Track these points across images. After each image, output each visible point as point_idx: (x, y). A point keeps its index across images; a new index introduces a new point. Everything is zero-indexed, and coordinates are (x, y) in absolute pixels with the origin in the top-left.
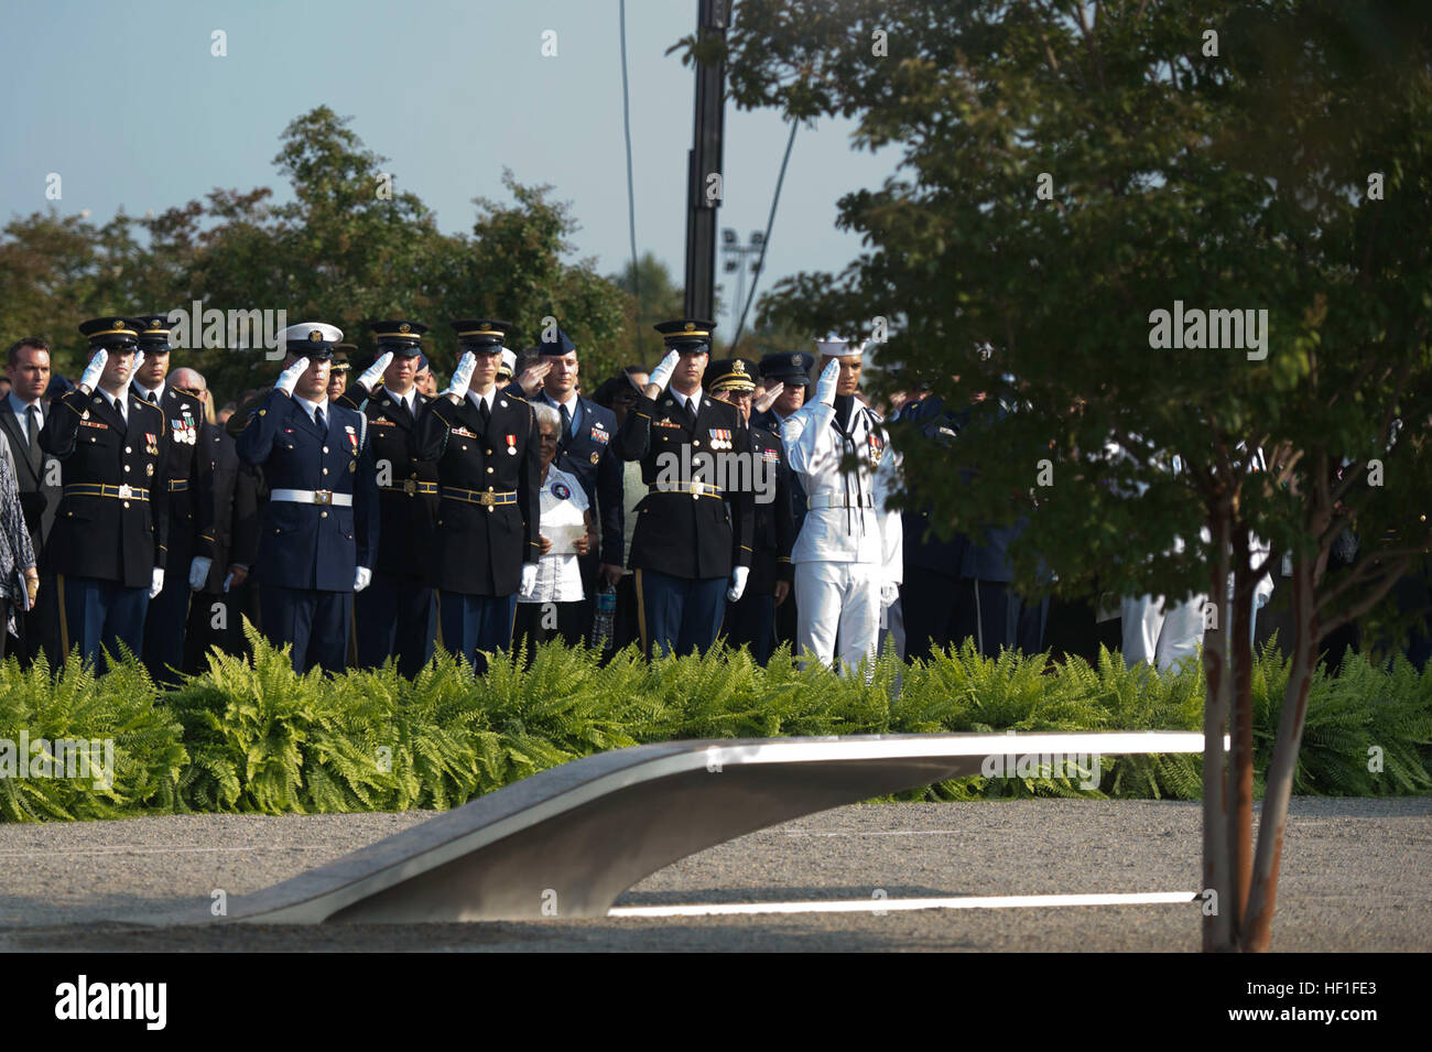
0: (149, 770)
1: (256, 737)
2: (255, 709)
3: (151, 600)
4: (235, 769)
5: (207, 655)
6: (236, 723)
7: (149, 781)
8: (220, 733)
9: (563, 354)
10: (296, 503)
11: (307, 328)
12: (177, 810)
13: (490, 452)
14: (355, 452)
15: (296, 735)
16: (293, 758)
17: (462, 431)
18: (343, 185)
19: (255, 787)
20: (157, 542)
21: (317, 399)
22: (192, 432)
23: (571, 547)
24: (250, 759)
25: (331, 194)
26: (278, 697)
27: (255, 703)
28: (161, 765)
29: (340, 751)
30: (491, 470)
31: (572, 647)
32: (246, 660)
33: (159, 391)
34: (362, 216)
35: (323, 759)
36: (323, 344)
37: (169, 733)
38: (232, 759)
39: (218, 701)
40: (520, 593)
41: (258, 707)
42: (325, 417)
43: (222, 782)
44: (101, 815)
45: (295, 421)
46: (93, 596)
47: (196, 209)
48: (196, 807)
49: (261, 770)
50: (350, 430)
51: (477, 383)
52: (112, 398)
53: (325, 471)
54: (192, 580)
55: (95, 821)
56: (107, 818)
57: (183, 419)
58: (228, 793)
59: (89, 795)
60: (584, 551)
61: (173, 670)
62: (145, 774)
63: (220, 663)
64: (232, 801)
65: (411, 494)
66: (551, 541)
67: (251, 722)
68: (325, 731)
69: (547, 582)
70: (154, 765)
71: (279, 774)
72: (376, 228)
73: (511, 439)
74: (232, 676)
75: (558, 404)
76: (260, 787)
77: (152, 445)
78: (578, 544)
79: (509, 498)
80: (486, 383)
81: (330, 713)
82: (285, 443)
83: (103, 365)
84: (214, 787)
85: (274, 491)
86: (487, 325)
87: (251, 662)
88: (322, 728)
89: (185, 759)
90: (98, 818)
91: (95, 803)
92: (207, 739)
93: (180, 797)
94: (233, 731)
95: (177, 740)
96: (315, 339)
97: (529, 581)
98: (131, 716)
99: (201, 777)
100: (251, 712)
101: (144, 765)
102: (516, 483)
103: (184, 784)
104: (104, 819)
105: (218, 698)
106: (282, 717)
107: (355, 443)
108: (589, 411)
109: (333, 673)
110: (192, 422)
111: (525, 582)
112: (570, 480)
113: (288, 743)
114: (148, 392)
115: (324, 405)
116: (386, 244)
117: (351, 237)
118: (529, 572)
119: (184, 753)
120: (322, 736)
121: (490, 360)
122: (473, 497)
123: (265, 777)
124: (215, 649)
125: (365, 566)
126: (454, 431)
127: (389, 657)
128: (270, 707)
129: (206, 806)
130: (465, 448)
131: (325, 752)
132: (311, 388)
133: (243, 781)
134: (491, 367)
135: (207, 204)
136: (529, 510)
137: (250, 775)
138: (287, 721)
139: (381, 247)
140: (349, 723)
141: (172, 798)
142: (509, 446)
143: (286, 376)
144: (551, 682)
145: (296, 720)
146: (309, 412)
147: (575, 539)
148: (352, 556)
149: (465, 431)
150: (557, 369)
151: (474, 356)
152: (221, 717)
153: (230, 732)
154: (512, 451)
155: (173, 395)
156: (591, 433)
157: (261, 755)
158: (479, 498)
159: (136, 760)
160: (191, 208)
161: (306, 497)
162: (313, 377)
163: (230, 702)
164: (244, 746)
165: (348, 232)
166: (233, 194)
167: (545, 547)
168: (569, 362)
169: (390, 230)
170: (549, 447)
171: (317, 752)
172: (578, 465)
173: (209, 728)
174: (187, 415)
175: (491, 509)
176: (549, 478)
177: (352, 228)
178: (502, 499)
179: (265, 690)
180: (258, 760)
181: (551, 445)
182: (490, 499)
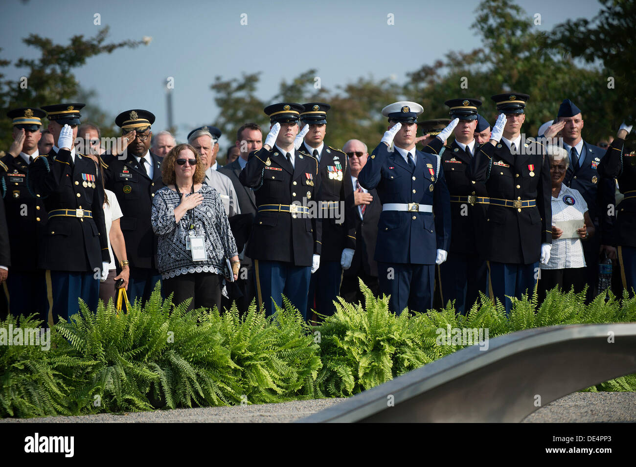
0: (298, 372)
1: (365, 351)
2: (365, 334)
3: (312, 274)
4: (351, 371)
5: (334, 302)
6: (352, 343)
7: (299, 378)
8: (342, 349)
9: (572, 116)
10: (397, 211)
11: (399, 105)
12: (316, 397)
13: (518, 175)
14: (433, 179)
15: (389, 349)
16: (387, 363)
17: (500, 163)
18: (514, 40)
19: (364, 382)
20: (315, 239)
21: (409, 148)
22: (340, 173)
23: (576, 234)
24: (360, 364)
25: (506, 46)
26: (378, 327)
27: (365, 331)
28: (305, 369)
29: (418, 358)
30: (519, 187)
31: (567, 292)
32: (360, 305)
33: (320, 149)
34: (527, 59)
35: (406, 364)
36: (410, 114)
37: (311, 350)
38: (349, 364)
39: (341, 330)
40: (540, 262)
41: (366, 333)
42: (414, 158)
43: (343, 378)
44: (268, 400)
45: (395, 162)
46: (276, 271)
47: (440, 64)
48: (328, 394)
49: (368, 371)
50: (429, 166)
51: (508, 133)
52: (284, 152)
53: (414, 191)
54: (342, 263)
55: (264, 404)
56: (272, 402)
57: (334, 165)
58: (347, 385)
59: (261, 389)
60: (584, 236)
61: (316, 312)
62: (296, 375)
63: (343, 307)
64: (350, 390)
65: (473, 205)
66: (562, 230)
67: (362, 343)
68: (409, 347)
69: (561, 256)
70: (301, 370)
71: (380, 374)
72: (536, 65)
73: (531, 167)
74: (350, 315)
75: (570, 147)
76: (367, 381)
77: (310, 180)
78: (579, 232)
79: (531, 203)
80: (514, 133)
81: (412, 335)
82: (389, 175)
83: (278, 132)
84: (339, 382)
85: (385, 205)
86: (513, 97)
87: (364, 307)
88: (407, 345)
89: (319, 365)
90: (266, 402)
91: (264, 393)
92: (335, 353)
93: (318, 389)
94: (350, 348)
95: (317, 355)
96: (405, 111)
97: (546, 254)
98: (288, 341)
99: (331, 376)
100: (362, 336)
101: (295, 370)
102: (535, 194)
103: (320, 381)
104: (270, 403)
105: (342, 328)
106: (380, 339)
107: (432, 174)
108: (591, 151)
109: (415, 312)
110: (340, 167)
111: (543, 255)
112: (575, 193)
113: (385, 354)
114: (313, 150)
115: (413, 151)
116: (541, 74)
117: (519, 72)
118: (546, 249)
119: (319, 361)
120: (407, 350)
121: (516, 118)
122: (508, 203)
123: (371, 375)
124: (340, 299)
125: (442, 249)
126: (495, 163)
127: (450, 301)
128: (374, 333)
129: (334, 394)
130: (502, 173)
131: (408, 359)
132: (404, 141)
133: (356, 378)
134: (517, 123)
135: (445, 60)
136: (544, 211)
137: (361, 374)
138: (383, 340)
139: (538, 77)
140: (423, 342)
141: (312, 389)
142: (530, 171)
143: (388, 135)
144: (552, 314)
145: (390, 341)
146: (404, 156)
147: (577, 229)
148: (433, 242)
149: (502, 163)
150: (568, 126)
151: (505, 116)
152: (342, 339)
153: (348, 348)
154: (532, 174)
155: (328, 151)
156: (591, 164)
157: (368, 362)
158: (512, 204)
159: (291, 368)
160: (438, 64)
161: (402, 207)
162: (405, 135)
163: (348, 330)
164: (357, 358)
165: (517, 69)
166: (461, 53)
167: (558, 234)
168: (577, 121)
169: (544, 66)
170: (560, 173)
171: (403, 360)
172: (584, 184)
173: (336, 346)
174: (337, 163)
175: (519, 210)
176: (561, 192)
177: (520, 66)
178: (526, 204)
179: (370, 323)
180: (366, 365)
181: (562, 172)
182: (519, 204)
